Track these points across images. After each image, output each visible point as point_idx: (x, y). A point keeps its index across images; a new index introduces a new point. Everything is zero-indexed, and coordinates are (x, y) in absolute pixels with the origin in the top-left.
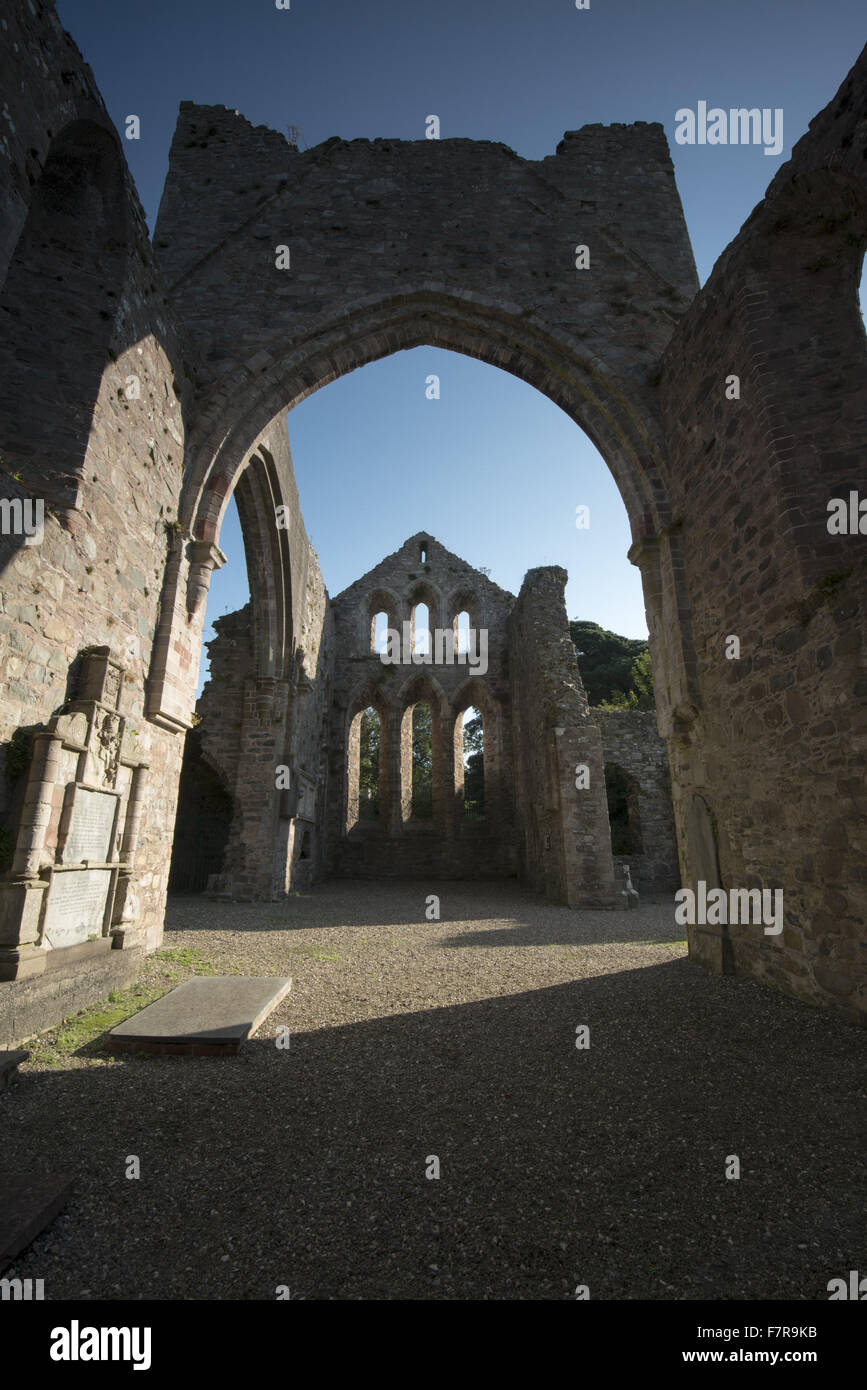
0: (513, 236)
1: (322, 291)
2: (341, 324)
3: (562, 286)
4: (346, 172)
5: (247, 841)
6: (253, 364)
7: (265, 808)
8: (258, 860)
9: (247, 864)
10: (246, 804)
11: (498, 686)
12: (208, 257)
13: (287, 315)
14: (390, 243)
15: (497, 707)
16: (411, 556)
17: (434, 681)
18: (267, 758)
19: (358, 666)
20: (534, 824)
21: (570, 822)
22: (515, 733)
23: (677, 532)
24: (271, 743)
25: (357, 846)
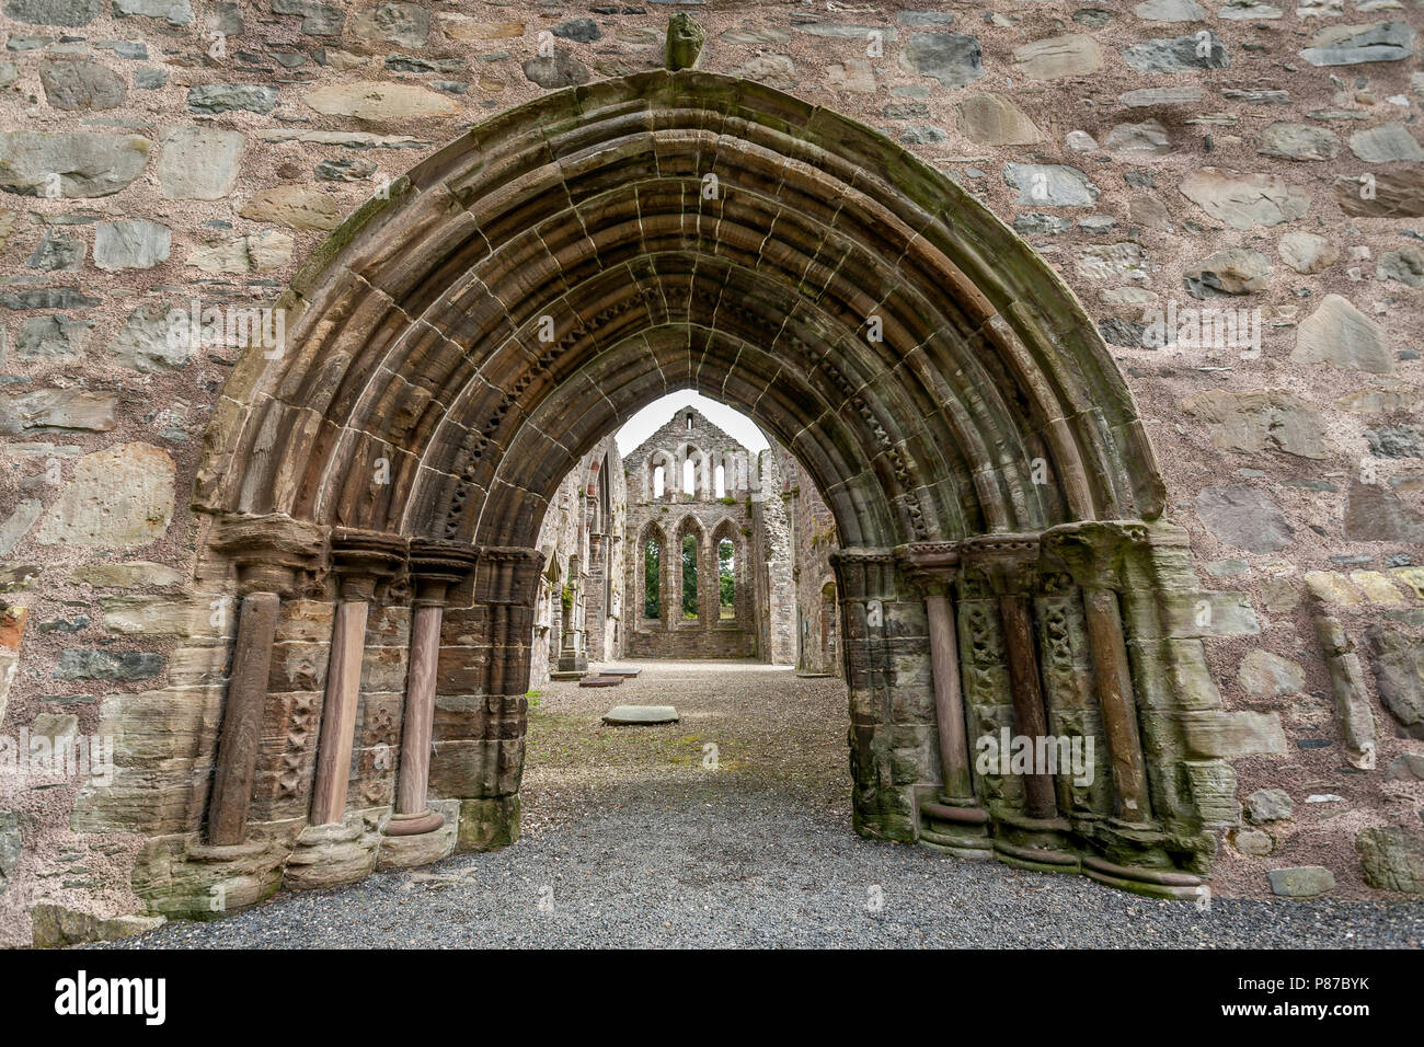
5: (589, 629)
9: (590, 641)
11: (744, 524)
15: (743, 539)
16: (679, 425)
17: (698, 519)
18: (598, 582)
19: (643, 509)
20: (762, 619)
21: (774, 617)
22: (755, 558)
23: (796, 493)
24: (600, 573)
25: (646, 637)
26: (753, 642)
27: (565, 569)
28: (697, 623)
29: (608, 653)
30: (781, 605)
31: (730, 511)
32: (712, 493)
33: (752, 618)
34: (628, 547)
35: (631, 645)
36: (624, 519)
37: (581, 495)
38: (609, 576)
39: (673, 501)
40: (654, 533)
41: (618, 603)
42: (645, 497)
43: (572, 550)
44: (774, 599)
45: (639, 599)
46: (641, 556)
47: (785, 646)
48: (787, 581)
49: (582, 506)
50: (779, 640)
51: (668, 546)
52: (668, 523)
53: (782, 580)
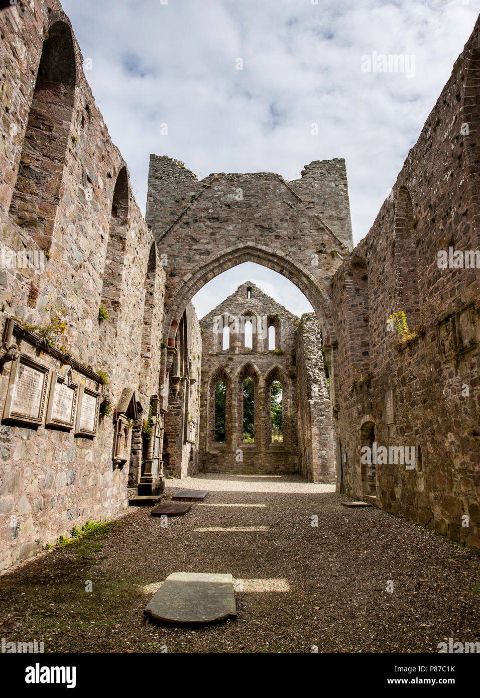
0: (281, 220)
1: (209, 247)
2: (218, 260)
3: (300, 243)
4: (217, 191)
5: (170, 452)
6: (186, 278)
7: (178, 438)
8: (175, 461)
9: (170, 462)
10: (169, 435)
11: (290, 369)
12: (167, 233)
13: (197, 257)
14: (235, 225)
15: (289, 381)
16: (242, 295)
17: (255, 366)
18: (178, 414)
19: (214, 359)
20: (304, 445)
21: (315, 444)
22: (298, 396)
23: (335, 345)
24: (179, 407)
25: (214, 456)
26: (297, 461)
27: (146, 407)
28: (254, 446)
29: (184, 471)
30: (320, 435)
31: (279, 360)
32: (266, 346)
33: (296, 442)
34: (202, 387)
35: (204, 462)
36: (199, 365)
37: (163, 347)
38: (186, 410)
39: (237, 352)
40: (222, 375)
41: (194, 430)
42: (215, 349)
43: (154, 391)
44: (315, 430)
45: (209, 427)
46: (211, 394)
47: (324, 467)
48: (327, 417)
49: (162, 354)
50: (319, 463)
51: (233, 386)
52: (232, 369)
53: (323, 415)
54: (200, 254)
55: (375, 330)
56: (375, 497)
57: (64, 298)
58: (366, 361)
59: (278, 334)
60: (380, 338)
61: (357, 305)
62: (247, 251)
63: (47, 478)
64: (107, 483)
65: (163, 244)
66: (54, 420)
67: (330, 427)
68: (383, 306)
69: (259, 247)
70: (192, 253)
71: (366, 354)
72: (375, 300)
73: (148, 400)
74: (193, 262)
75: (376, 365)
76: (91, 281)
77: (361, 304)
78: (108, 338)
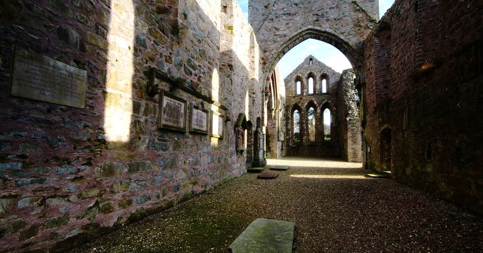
0: (330, 8)
1: (285, 32)
2: (291, 39)
3: (342, 22)
5: (270, 146)
6: (273, 53)
7: (274, 139)
8: (274, 150)
10: (270, 138)
11: (335, 103)
12: (261, 27)
13: (279, 39)
14: (300, 16)
16: (307, 64)
17: (315, 102)
18: (274, 127)
19: (293, 99)
20: (343, 142)
21: (349, 141)
24: (274, 124)
25: (294, 148)
26: (339, 150)
27: (254, 123)
29: (278, 155)
30: (353, 137)
31: (329, 98)
32: (321, 91)
34: (287, 113)
35: (289, 151)
37: (262, 92)
38: (278, 125)
39: (305, 95)
42: (293, 94)
43: (258, 115)
44: (349, 134)
45: (291, 134)
47: (355, 155)
48: (356, 127)
49: (263, 96)
50: (352, 152)
51: (303, 113)
52: (302, 104)
53: (354, 126)
54: (280, 37)
55: (395, 70)
56: (390, 172)
57: (192, 59)
58: (386, 92)
59: (328, 84)
60: (399, 75)
61: (381, 57)
62: (308, 32)
63: (195, 160)
64: (234, 162)
65: (259, 34)
66: (194, 129)
67: (358, 133)
68: (403, 52)
69: (316, 28)
70: (275, 37)
71: (386, 87)
72: (396, 50)
73: (255, 120)
74: (277, 42)
75: (394, 93)
76: (211, 50)
77: (384, 55)
78: (226, 85)
